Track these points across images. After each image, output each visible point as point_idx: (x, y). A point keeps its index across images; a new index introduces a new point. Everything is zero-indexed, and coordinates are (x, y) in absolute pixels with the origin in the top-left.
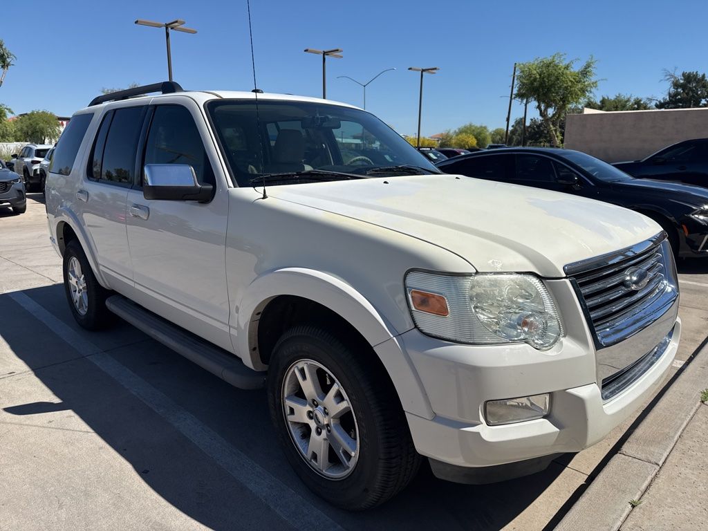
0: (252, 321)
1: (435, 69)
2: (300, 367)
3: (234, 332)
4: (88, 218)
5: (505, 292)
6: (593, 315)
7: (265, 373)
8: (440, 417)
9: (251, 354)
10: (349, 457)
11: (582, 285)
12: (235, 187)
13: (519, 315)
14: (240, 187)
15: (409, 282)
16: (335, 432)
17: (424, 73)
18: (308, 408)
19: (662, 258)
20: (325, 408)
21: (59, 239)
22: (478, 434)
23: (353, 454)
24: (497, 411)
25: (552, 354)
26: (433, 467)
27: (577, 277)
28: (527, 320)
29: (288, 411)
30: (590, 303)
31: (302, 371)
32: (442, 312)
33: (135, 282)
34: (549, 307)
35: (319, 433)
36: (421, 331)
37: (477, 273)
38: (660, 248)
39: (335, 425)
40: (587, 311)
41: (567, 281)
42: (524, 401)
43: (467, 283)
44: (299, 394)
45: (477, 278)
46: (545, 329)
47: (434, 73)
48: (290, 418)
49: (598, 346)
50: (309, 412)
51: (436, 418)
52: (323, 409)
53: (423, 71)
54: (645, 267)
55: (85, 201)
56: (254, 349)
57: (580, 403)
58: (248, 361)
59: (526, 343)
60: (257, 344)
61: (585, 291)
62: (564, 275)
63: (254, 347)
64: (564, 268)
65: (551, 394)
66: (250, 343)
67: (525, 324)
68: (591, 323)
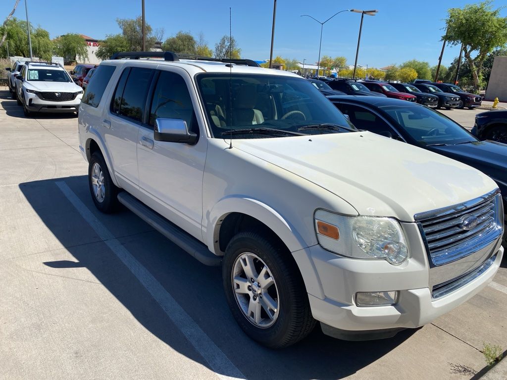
0: (217, 225)
1: (375, 11)
2: (243, 258)
3: (204, 229)
4: (108, 138)
5: (375, 228)
6: (430, 246)
7: (222, 257)
8: (328, 298)
9: (214, 245)
10: (273, 312)
11: (425, 226)
12: (212, 137)
13: (383, 242)
14: (215, 138)
15: (317, 216)
16: (265, 298)
17: (364, 15)
18: (249, 284)
19: (493, 207)
20: (259, 283)
21: (87, 149)
22: (350, 311)
23: (275, 310)
24: (365, 298)
25: (400, 268)
26: (322, 326)
27: (422, 222)
28: (388, 245)
29: (235, 286)
30: (429, 238)
31: (244, 260)
32: (336, 236)
33: (140, 187)
34: (402, 240)
35: (255, 299)
36: (322, 247)
37: (359, 215)
38: (494, 200)
39: (265, 294)
40: (426, 243)
41: (415, 224)
42: (382, 294)
43: (352, 221)
44: (243, 275)
45: (359, 218)
46: (399, 253)
47: (373, 15)
48: (237, 291)
49: (432, 265)
50: (249, 286)
51: (326, 299)
52: (257, 283)
53: (364, 12)
54: (476, 215)
55: (109, 128)
56: (217, 242)
57: (416, 298)
58: (212, 248)
59: (385, 260)
60: (218, 239)
61: (426, 230)
62: (414, 221)
63: (216, 240)
64: (414, 216)
65: (399, 292)
66: (214, 238)
67: (386, 248)
68: (428, 250)
